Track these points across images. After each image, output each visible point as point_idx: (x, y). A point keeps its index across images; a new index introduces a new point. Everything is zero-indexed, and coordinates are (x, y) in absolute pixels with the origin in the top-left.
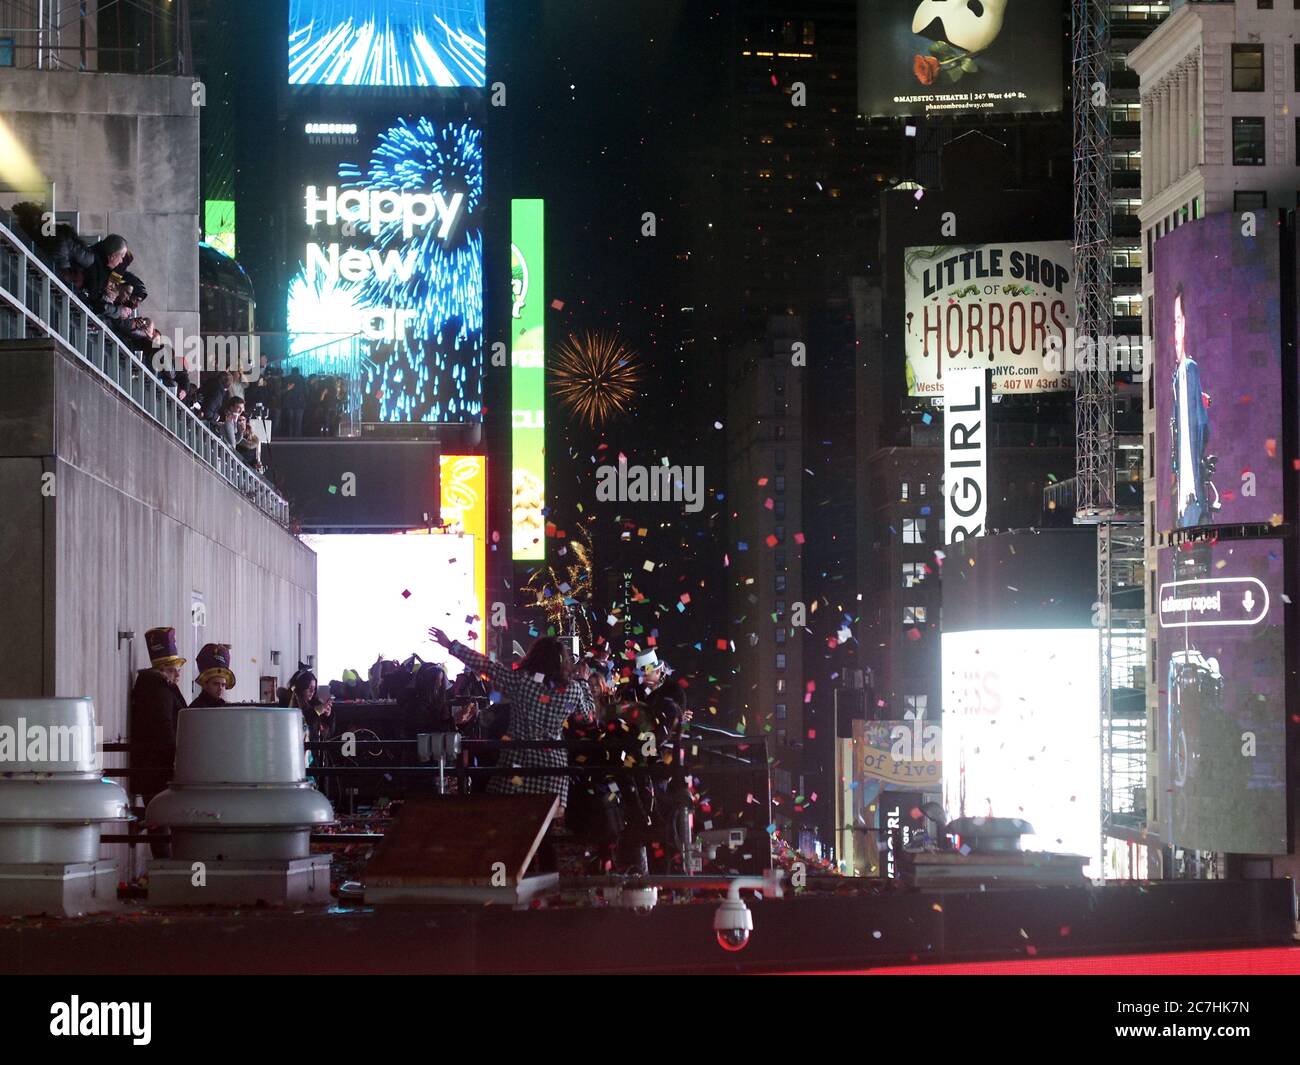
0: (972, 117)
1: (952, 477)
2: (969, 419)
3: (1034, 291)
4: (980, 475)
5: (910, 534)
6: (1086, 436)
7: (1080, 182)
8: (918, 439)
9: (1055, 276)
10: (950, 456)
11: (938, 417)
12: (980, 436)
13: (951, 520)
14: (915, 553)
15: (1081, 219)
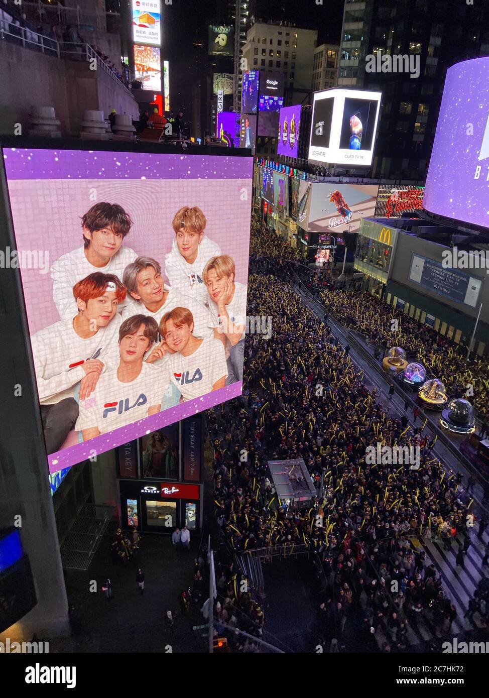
0: (222, 55)
1: (219, 104)
2: (221, 96)
3: (229, 80)
4: (222, 104)
5: (214, 112)
6: (234, 100)
7: (235, 65)
8: (215, 99)
9: (232, 79)
10: (218, 101)
11: (217, 96)
12: (222, 99)
13: (218, 110)
14: (214, 114)
15: (235, 70)
